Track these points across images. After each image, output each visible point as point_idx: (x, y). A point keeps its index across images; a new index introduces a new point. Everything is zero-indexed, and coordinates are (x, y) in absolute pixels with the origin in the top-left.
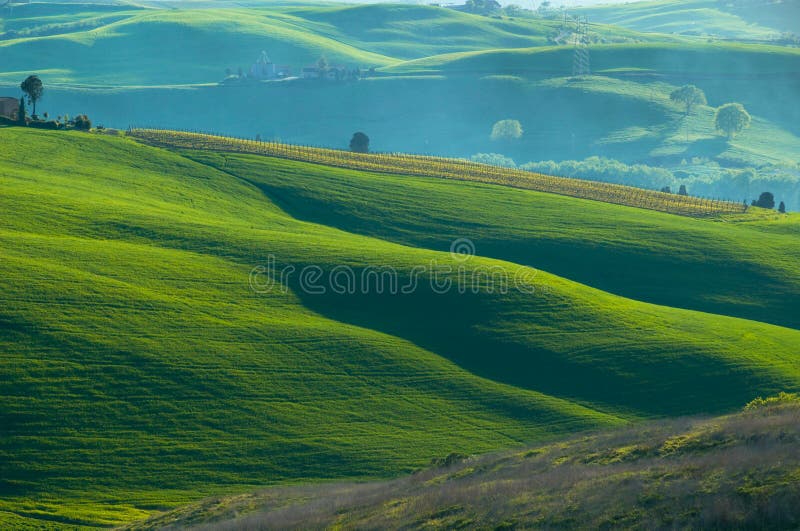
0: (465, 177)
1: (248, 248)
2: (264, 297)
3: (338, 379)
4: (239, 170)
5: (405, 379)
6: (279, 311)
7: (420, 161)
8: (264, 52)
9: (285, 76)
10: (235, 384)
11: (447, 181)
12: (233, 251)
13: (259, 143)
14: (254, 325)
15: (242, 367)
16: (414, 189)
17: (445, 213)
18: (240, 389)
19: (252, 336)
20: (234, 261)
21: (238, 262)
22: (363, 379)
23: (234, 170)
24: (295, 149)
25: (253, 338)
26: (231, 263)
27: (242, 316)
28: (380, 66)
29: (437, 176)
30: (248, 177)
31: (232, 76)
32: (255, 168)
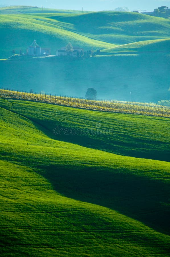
0: (153, 114)
1: (26, 156)
2: (34, 185)
3: (78, 234)
4: (20, 110)
5: (118, 234)
6: (44, 194)
7: (126, 105)
8: (35, 41)
9: (47, 55)
10: (17, 237)
11: (143, 116)
12: (16, 158)
13: (32, 94)
14: (28, 202)
15: (21, 227)
16: (123, 121)
17: (142, 135)
18: (20, 240)
19: (27, 208)
20: (16, 164)
21: (19, 165)
22: (93, 235)
23: (17, 110)
24: (53, 98)
25: (29, 210)
26: (15, 165)
27: (22, 197)
28: (103, 49)
29: (137, 114)
30: (25, 114)
31: (16, 55)
32: (30, 109)
